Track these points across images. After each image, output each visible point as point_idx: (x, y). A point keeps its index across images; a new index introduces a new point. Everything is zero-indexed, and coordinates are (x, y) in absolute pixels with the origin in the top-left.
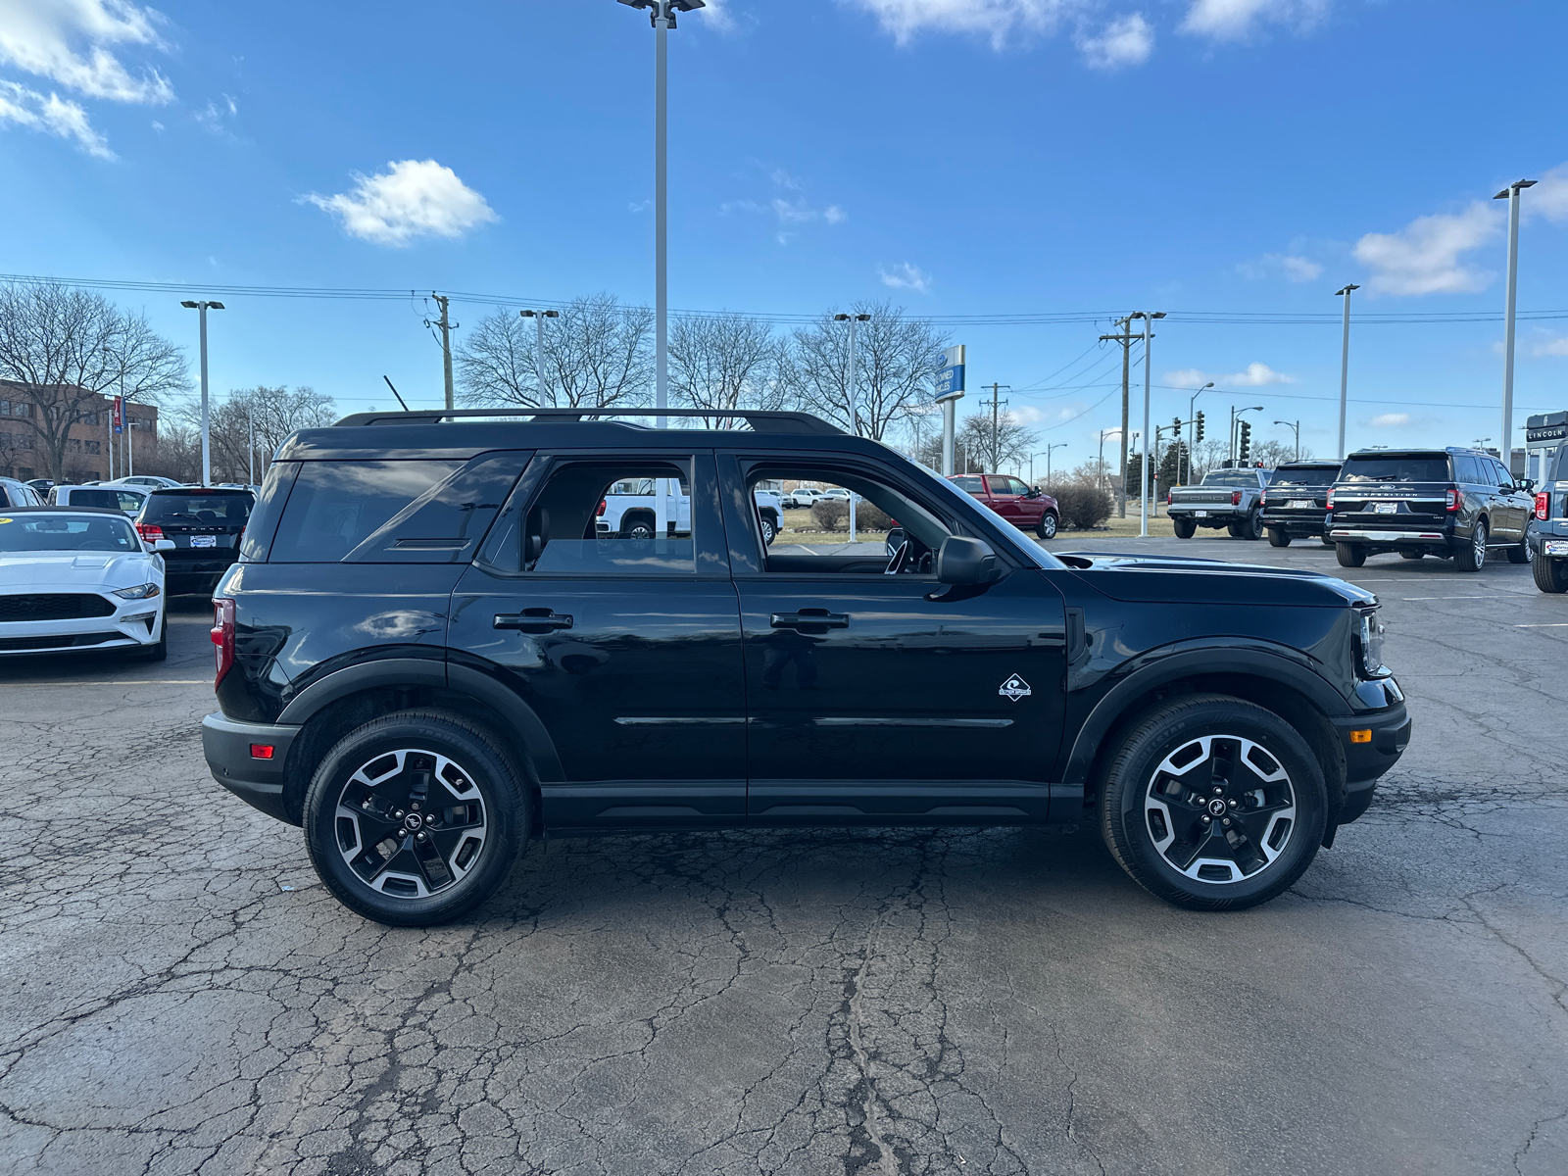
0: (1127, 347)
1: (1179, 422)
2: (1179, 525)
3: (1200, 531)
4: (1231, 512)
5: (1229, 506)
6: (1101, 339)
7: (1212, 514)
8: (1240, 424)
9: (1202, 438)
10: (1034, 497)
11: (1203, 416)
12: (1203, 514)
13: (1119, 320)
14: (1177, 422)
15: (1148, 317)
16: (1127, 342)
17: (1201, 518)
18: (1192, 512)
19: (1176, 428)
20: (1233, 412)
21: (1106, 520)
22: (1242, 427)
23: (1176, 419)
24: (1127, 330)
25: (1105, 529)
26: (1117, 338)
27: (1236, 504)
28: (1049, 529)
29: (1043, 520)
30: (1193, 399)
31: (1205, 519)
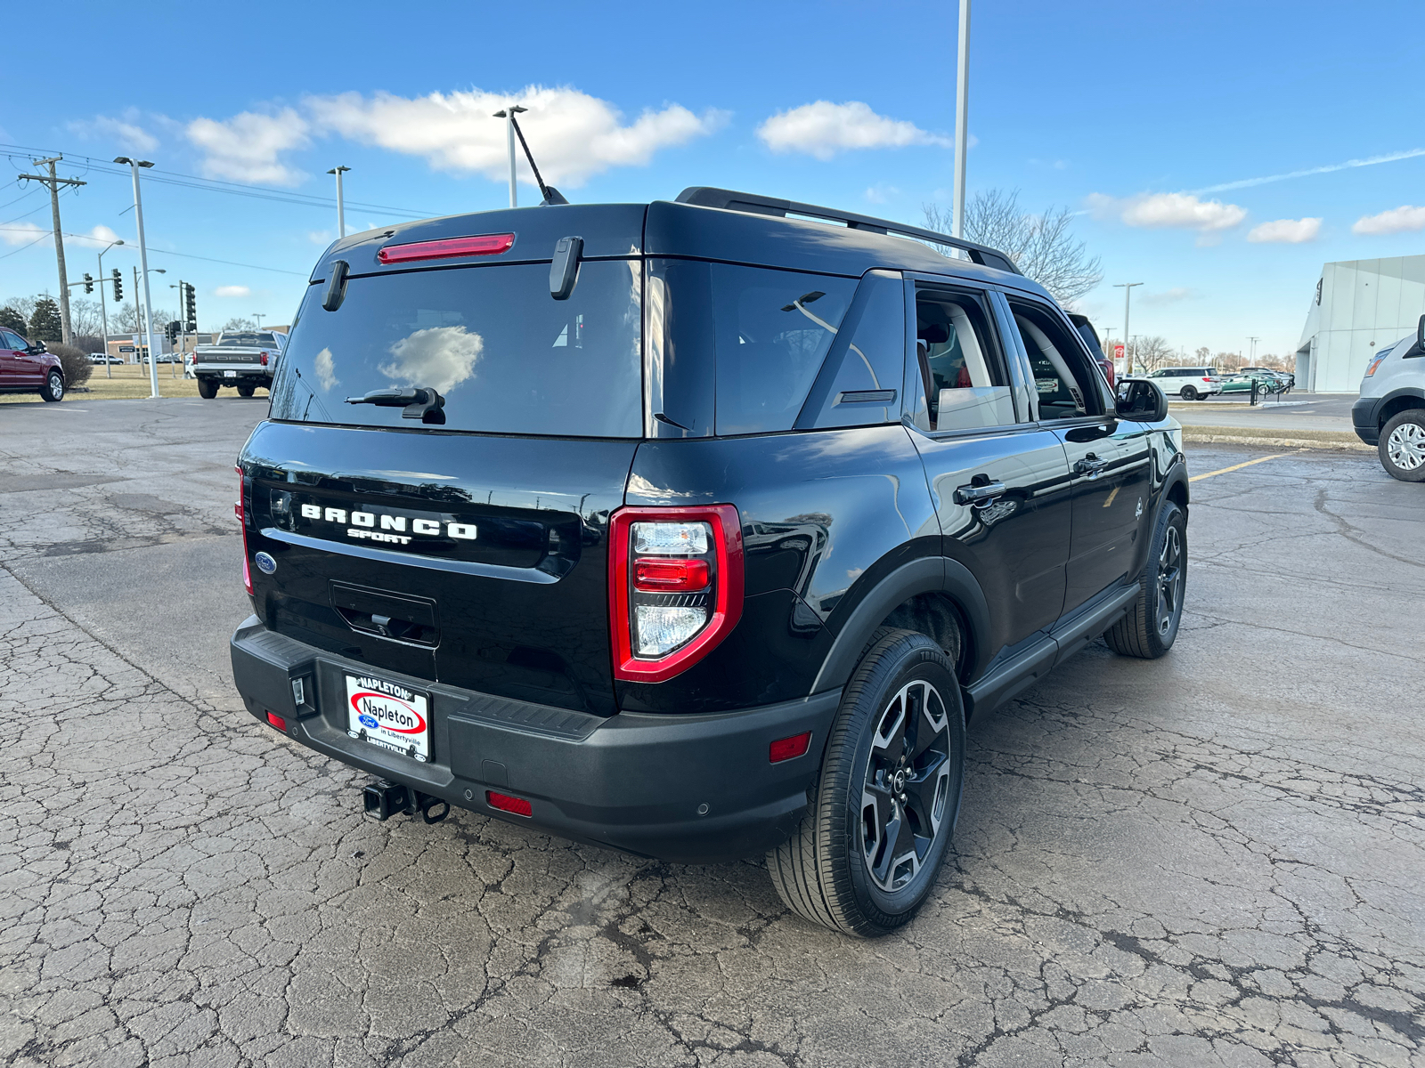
0: (55, 191)
1: (91, 279)
2: (204, 386)
3: (223, 391)
4: (262, 372)
5: (259, 367)
6: (21, 178)
7: (242, 375)
8: (184, 286)
9: (121, 297)
10: (36, 354)
11: (120, 275)
12: (233, 374)
13: (40, 159)
14: (89, 278)
15: (136, 164)
16: (55, 186)
17: (231, 379)
18: (221, 372)
19: (88, 285)
20: (135, 273)
21: (86, 379)
22: (187, 289)
23: (87, 275)
24: (53, 172)
25: (86, 390)
26: (42, 180)
27: (265, 364)
28: (56, 390)
29: (48, 381)
30: (100, 256)
31: (236, 379)
